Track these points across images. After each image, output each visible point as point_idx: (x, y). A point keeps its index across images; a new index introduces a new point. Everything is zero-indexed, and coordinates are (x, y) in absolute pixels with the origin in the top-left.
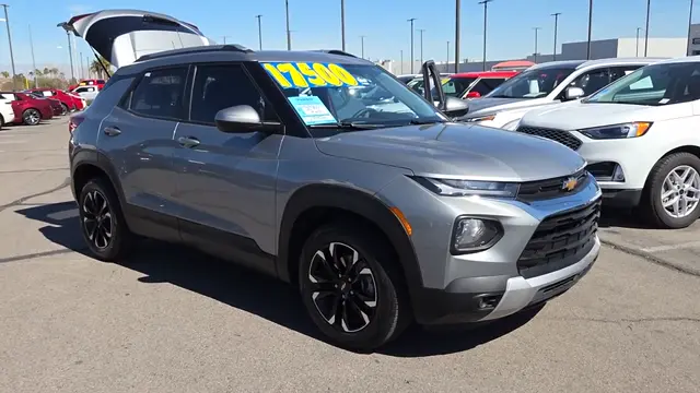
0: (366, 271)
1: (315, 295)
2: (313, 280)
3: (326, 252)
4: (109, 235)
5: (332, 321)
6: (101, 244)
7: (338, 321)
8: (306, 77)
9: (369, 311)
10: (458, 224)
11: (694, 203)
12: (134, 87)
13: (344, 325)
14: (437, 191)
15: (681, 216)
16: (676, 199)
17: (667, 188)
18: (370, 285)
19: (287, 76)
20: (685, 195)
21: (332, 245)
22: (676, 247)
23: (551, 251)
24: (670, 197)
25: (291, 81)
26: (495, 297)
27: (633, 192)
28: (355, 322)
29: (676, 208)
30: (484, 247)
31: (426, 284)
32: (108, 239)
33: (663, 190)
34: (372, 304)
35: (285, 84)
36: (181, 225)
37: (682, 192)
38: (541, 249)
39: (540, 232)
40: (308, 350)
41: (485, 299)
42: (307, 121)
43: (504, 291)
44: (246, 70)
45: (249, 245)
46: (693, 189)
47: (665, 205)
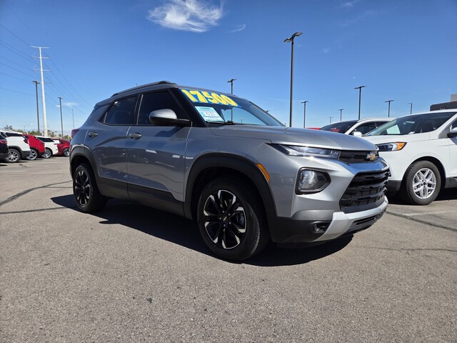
0: (240, 209)
1: (207, 224)
2: (206, 214)
3: (216, 196)
4: (88, 198)
5: (216, 241)
6: (83, 202)
7: (220, 242)
8: (207, 98)
9: (240, 235)
10: (301, 174)
11: (432, 190)
12: (108, 110)
13: (223, 244)
14: (287, 153)
15: (425, 198)
16: (422, 188)
17: (416, 181)
18: (242, 217)
19: (196, 96)
20: (426, 186)
21: (220, 192)
22: (425, 213)
23: (361, 197)
24: (418, 187)
25: (198, 99)
26: (325, 224)
27: (396, 182)
28: (231, 242)
29: (422, 193)
30: (318, 190)
31: (279, 215)
32: (87, 200)
33: (414, 182)
34: (243, 231)
35: (193, 100)
36: (128, 187)
37: (425, 184)
38: (354, 194)
39: (354, 183)
40: (199, 260)
41: (319, 225)
42: (206, 119)
43: (331, 220)
44: (171, 93)
45: (168, 196)
46: (431, 182)
47: (415, 191)
